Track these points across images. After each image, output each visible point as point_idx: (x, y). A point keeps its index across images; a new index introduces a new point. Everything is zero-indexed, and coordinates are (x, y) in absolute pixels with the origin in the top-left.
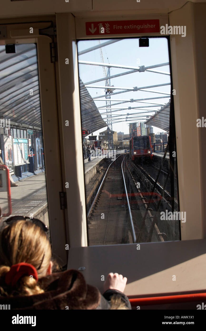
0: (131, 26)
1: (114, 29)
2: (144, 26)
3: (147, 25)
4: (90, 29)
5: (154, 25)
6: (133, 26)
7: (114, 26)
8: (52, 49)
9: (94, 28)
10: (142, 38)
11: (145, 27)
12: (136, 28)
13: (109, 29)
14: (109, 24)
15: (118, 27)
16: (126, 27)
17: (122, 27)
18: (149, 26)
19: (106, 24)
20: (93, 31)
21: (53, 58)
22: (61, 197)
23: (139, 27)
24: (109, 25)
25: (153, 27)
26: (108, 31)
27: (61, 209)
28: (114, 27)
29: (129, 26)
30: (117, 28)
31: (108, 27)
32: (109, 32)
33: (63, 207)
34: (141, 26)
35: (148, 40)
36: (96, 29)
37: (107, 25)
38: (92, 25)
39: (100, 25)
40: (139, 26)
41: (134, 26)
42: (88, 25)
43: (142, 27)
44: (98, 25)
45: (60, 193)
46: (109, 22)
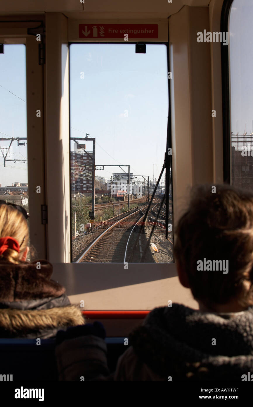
0: (127, 30)
1: (109, 32)
2: (141, 30)
3: (145, 30)
4: (83, 32)
5: (152, 31)
6: (129, 30)
7: (109, 29)
8: (41, 50)
9: (88, 31)
10: (139, 44)
11: (142, 32)
12: (133, 32)
13: (103, 32)
14: (104, 27)
15: (114, 30)
16: (122, 31)
17: (117, 31)
18: (147, 31)
19: (100, 27)
20: (86, 33)
21: (41, 60)
22: (42, 210)
23: (136, 32)
24: (104, 29)
25: (151, 32)
26: (102, 35)
27: (42, 224)
28: (109, 31)
29: (125, 30)
30: (112, 32)
31: (103, 30)
32: (104, 36)
33: (44, 221)
34: (138, 30)
35: (145, 46)
36: (89, 32)
37: (102, 28)
38: (86, 27)
39: (94, 28)
40: (136, 30)
41: (131, 30)
42: (82, 27)
43: (139, 32)
44: (93, 27)
45: (42, 206)
46: (104, 25)
